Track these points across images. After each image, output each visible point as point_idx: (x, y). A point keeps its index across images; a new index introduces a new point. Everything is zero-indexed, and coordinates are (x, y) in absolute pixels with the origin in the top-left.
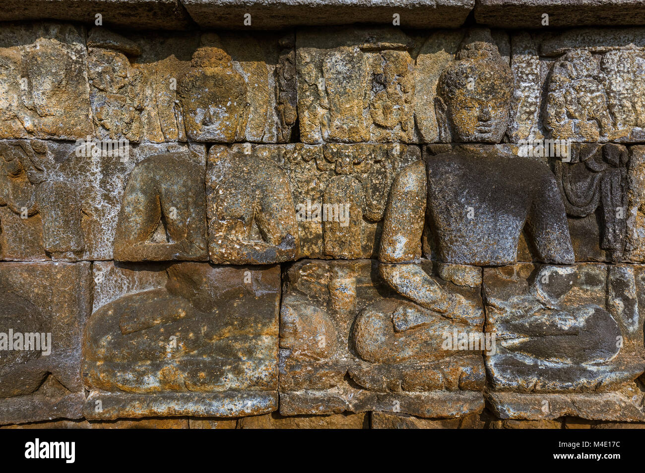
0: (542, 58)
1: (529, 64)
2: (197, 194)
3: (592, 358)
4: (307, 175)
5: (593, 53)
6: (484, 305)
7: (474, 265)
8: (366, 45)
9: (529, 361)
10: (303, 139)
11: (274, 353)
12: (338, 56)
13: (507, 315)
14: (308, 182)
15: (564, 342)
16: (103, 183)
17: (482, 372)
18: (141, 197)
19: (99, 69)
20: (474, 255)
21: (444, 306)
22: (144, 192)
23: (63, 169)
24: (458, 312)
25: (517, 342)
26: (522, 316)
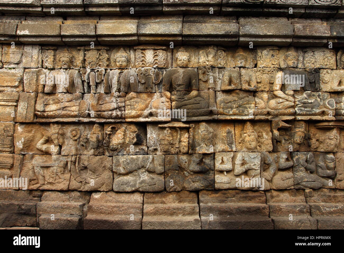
0: (303, 52)
1: (301, 53)
2: (239, 77)
3: (315, 108)
4: (258, 74)
5: (312, 51)
6: (294, 97)
7: (293, 90)
8: (271, 49)
9: (303, 109)
10: (258, 67)
11: (254, 108)
12: (265, 51)
13: (299, 100)
14: (258, 75)
15: (310, 105)
16: (218, 76)
17: (294, 111)
18: (228, 77)
19: (220, 53)
20: (293, 88)
21: (287, 98)
22: (228, 76)
23: (212, 72)
24: (290, 99)
25: (301, 105)
26: (302, 100)
